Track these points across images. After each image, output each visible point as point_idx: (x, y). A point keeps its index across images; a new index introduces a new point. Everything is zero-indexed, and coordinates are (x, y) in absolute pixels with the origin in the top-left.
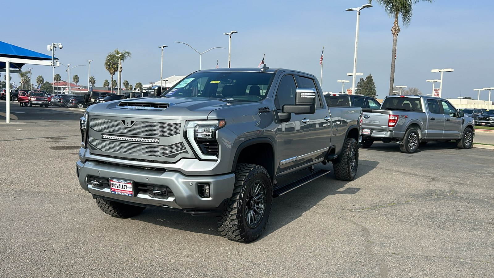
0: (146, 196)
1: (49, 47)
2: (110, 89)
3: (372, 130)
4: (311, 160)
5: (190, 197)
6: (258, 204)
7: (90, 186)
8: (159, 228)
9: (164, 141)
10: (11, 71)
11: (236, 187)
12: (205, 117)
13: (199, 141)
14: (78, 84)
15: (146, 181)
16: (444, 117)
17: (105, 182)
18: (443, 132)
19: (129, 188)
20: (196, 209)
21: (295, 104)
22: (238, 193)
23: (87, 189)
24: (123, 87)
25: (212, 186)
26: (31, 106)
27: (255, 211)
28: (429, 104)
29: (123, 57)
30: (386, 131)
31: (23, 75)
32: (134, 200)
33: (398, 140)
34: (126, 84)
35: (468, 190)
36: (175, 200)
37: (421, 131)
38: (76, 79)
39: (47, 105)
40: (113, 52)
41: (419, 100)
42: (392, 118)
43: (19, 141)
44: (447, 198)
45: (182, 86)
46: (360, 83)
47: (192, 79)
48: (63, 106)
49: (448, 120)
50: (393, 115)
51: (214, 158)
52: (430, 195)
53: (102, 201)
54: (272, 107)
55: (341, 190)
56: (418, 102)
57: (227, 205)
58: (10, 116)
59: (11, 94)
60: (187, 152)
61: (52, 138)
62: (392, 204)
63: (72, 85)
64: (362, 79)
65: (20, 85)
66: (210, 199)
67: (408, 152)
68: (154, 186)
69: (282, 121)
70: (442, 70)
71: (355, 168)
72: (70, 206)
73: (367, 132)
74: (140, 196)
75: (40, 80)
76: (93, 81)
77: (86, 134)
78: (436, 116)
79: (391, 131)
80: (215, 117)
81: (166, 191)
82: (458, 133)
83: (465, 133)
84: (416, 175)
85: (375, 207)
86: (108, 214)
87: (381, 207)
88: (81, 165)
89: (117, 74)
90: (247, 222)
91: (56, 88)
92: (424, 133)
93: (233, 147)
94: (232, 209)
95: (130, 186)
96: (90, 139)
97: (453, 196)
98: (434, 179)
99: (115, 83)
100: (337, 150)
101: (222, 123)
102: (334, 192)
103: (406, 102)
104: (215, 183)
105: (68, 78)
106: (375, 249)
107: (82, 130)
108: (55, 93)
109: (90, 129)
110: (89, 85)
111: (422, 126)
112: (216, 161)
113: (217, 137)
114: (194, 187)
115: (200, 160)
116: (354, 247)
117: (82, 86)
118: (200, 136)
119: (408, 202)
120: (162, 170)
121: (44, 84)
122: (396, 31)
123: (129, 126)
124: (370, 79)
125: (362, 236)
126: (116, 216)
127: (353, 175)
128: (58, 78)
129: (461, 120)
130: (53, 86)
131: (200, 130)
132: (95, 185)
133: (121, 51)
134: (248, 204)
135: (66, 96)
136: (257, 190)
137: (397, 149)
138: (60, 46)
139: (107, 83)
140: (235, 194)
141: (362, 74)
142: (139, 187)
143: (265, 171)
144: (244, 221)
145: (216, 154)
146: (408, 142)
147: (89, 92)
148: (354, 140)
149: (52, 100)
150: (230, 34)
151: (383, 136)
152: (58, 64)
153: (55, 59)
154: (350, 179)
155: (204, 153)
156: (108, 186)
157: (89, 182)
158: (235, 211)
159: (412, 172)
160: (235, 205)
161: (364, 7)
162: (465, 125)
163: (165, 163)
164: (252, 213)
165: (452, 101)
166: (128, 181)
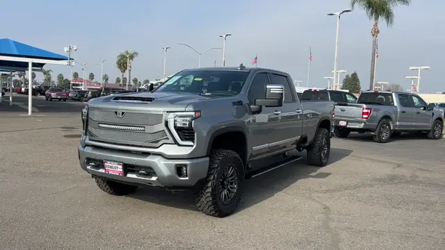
0: (134, 176)
1: (66, 49)
2: (120, 85)
3: (348, 122)
4: (285, 147)
5: (169, 177)
6: (231, 184)
7: (89, 167)
8: (148, 204)
9: (149, 129)
10: (33, 70)
11: (210, 168)
12: (183, 109)
13: (178, 129)
14: (94, 81)
15: (134, 163)
16: (415, 110)
17: (100, 164)
18: (414, 124)
19: (120, 168)
20: (175, 187)
21: (266, 98)
22: (212, 174)
23: (87, 170)
24: (132, 83)
25: (188, 168)
26: (51, 100)
27: (228, 190)
28: (400, 99)
29: (132, 57)
30: (360, 122)
31: (45, 73)
32: (124, 179)
33: (371, 131)
34: (135, 81)
35: (428, 175)
36: (157, 179)
37: (393, 123)
38: (92, 76)
39: (65, 100)
40: (123, 52)
41: (391, 95)
42: (365, 111)
43: (38, 131)
44: (407, 182)
45: (170, 82)
46: (346, 80)
47: (179, 77)
48: (79, 100)
49: (418, 113)
50: (367, 109)
51: (191, 143)
52: (392, 179)
53: (100, 180)
54: (245, 101)
55: (313, 174)
56: (390, 97)
57: (202, 184)
58: (32, 109)
59: (33, 90)
60: (167, 139)
61: (66, 128)
62: (356, 187)
63: (87, 81)
64: (347, 76)
65: (43, 81)
66: (187, 178)
67: (381, 141)
68: (140, 167)
69: (254, 113)
70: (419, 68)
71: (327, 155)
72: (75, 185)
73: (343, 123)
74: (129, 175)
75: (61, 77)
76: (106, 78)
77: (86, 123)
78: (407, 109)
79: (364, 123)
80: (191, 109)
81: (150, 171)
82: (428, 125)
83: (435, 124)
84: (383, 162)
85: (339, 189)
86: (106, 191)
87: (346, 189)
88: (82, 149)
89: (127, 71)
90: (220, 199)
91: (74, 85)
92: (396, 124)
93: (207, 135)
94: (207, 188)
95: (121, 167)
96: (89, 128)
97: (413, 180)
98: (399, 166)
99: (125, 80)
100: (310, 139)
101: (198, 114)
102: (306, 176)
103: (380, 97)
104: (192, 164)
105: (84, 76)
106: (332, 225)
107: (83, 120)
108: (73, 89)
109: (89, 120)
110: (102, 81)
111: (394, 119)
112: (192, 146)
113: (193, 126)
114: (173, 169)
115: (179, 145)
116: (314, 222)
117: (96, 83)
118: (179, 125)
119: (371, 186)
120: (147, 154)
121: (64, 81)
122: (376, 32)
123: (121, 116)
124: (355, 76)
125: (323, 213)
126: (112, 194)
127: (324, 161)
128: (76, 75)
129: (430, 113)
130: (71, 82)
131: (179, 120)
132: (93, 166)
133: (131, 52)
134: (222, 184)
135: (82, 91)
136: (230, 172)
137: (370, 139)
138: (75, 48)
139: (118, 80)
140: (209, 175)
141: (346, 71)
142: (128, 168)
143: (237, 156)
144: (218, 198)
145: (192, 140)
146: (380, 132)
147: (102, 88)
148: (326, 131)
149: (70, 95)
150: (224, 36)
151: (357, 127)
152: (73, 63)
153: (70, 59)
154: (322, 165)
155: (182, 139)
156: (103, 167)
157: (88, 163)
158: (210, 190)
159: (380, 159)
160: (210, 184)
161: (344, 12)
162: (435, 117)
163: (150, 147)
164: (225, 192)
165: (423, 96)
166: (119, 162)
